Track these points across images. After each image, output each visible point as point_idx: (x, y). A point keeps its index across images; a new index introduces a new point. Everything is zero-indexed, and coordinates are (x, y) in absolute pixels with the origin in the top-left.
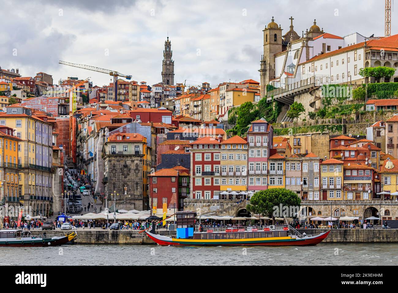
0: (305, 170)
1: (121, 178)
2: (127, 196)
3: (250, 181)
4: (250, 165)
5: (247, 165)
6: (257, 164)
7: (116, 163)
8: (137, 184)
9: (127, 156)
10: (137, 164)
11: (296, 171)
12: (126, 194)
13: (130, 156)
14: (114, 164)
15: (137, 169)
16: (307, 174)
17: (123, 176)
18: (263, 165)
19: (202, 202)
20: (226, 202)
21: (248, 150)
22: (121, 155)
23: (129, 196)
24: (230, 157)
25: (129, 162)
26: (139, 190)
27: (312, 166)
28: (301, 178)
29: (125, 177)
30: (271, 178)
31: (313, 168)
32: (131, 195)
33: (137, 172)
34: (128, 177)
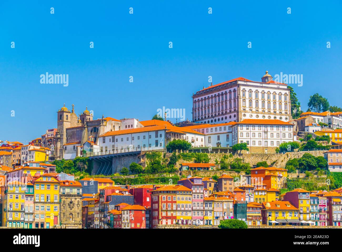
0: (225, 207)
1: (68, 210)
2: (72, 222)
3: (193, 213)
4: (193, 204)
5: (192, 204)
6: (197, 203)
7: (65, 200)
8: (78, 214)
9: (73, 196)
10: (78, 200)
11: (220, 208)
12: (71, 220)
13: (75, 196)
14: (64, 201)
15: (78, 204)
16: (226, 209)
17: (70, 209)
18: (201, 204)
19: (170, 226)
20: (183, 226)
21: (192, 195)
22: (69, 195)
23: (74, 222)
24: (182, 198)
25: (73, 200)
26: (79, 217)
27: (229, 205)
28: (223, 212)
29: (71, 209)
30: (206, 212)
31: (229, 206)
32: (75, 221)
33: (78, 206)
34: (73, 209)
